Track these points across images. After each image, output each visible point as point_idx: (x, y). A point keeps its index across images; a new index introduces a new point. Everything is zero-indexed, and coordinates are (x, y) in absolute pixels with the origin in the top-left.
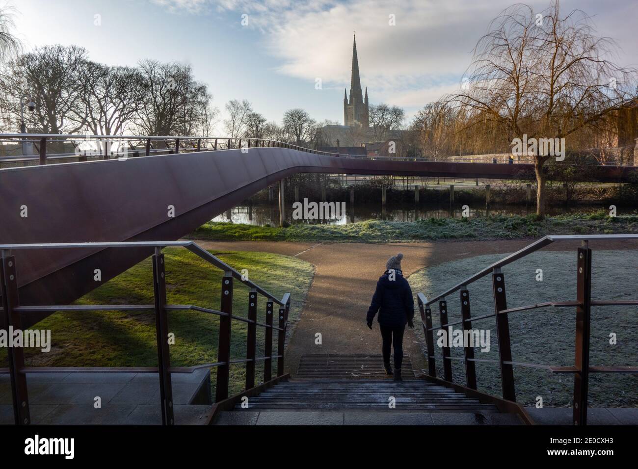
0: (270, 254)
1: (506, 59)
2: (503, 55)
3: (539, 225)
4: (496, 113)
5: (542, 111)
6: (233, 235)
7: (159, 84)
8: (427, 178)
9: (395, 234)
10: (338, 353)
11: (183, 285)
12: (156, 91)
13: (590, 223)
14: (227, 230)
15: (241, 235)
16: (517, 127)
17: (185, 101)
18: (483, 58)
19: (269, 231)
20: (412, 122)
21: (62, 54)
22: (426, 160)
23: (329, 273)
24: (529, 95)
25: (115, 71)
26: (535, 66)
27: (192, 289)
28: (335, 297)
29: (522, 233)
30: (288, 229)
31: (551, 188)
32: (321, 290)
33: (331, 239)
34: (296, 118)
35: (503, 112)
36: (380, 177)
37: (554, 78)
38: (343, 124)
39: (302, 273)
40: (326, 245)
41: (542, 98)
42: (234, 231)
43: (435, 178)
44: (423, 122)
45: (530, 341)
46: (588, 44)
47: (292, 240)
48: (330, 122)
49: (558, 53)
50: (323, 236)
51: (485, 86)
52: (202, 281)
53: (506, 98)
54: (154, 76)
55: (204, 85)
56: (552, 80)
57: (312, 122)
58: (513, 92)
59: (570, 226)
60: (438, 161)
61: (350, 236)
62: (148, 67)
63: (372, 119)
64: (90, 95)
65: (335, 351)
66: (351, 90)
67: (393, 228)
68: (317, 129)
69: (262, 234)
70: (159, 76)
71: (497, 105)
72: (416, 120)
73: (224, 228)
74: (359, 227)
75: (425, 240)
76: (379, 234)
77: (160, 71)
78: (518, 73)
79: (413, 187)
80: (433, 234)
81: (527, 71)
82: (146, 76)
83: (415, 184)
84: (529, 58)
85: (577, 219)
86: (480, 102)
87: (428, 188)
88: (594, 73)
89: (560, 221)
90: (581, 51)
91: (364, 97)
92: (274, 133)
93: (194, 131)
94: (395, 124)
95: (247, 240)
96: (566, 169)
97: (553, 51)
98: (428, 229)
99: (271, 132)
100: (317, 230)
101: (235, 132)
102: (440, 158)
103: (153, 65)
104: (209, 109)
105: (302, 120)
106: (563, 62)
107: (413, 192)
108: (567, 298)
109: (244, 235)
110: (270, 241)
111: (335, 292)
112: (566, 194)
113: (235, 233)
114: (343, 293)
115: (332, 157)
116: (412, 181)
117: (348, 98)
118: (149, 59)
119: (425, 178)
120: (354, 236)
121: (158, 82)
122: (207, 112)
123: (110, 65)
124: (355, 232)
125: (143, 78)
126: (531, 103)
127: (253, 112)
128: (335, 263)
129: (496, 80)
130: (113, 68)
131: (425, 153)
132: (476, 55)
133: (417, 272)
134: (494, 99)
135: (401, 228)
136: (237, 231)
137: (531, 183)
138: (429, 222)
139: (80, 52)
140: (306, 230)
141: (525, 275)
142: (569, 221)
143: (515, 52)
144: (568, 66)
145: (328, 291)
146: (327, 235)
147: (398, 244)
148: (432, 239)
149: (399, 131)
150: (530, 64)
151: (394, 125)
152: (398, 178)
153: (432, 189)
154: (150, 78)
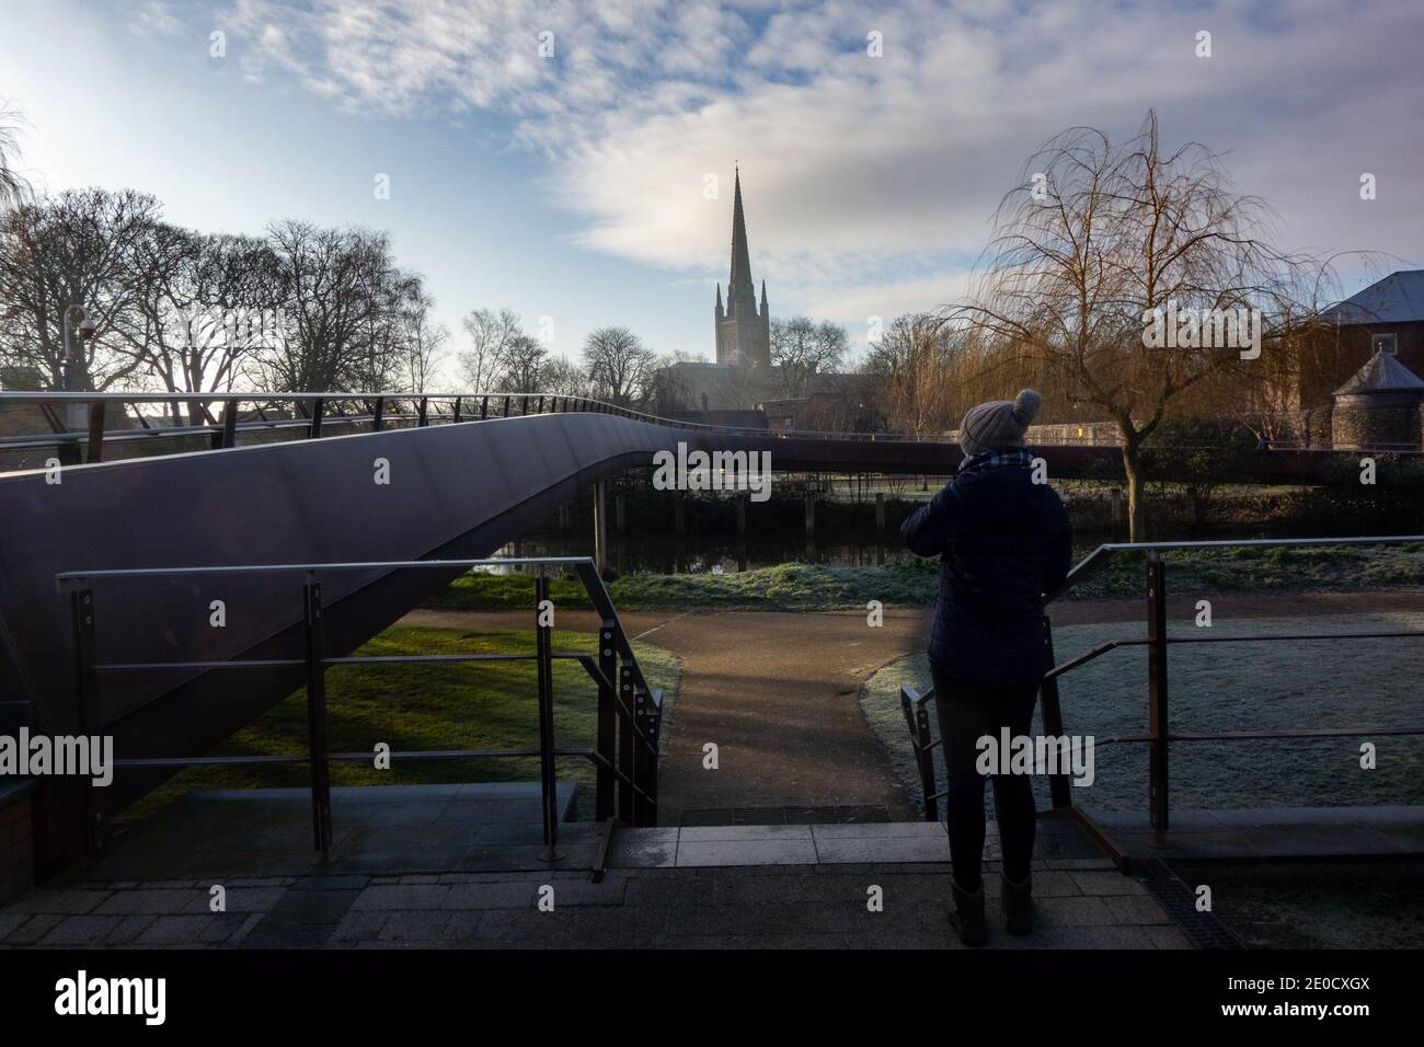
0: (584, 634)
1: (1058, 235)
2: (1052, 226)
3: (1134, 570)
4: (1043, 344)
5: (1133, 338)
6: (496, 599)
7: (312, 274)
8: (901, 476)
9: (840, 593)
10: (752, 806)
11: (415, 694)
12: (306, 288)
13: (1237, 565)
14: (485, 588)
15: (514, 597)
16: (1084, 371)
17: (372, 312)
18: (1013, 232)
19: (574, 589)
20: (866, 356)
21: (102, 209)
22: (899, 438)
23: (713, 670)
24: (1106, 307)
25: (215, 245)
26: (1117, 249)
27: (437, 701)
28: (732, 712)
29: (1101, 587)
30: (614, 584)
31: (1162, 497)
32: (699, 699)
33: (708, 604)
34: (611, 348)
35: (1058, 340)
36: (801, 476)
37: (1155, 273)
38: (712, 358)
39: (658, 670)
40: (698, 617)
41: (1132, 314)
42: (500, 589)
43: (919, 476)
44: (888, 357)
45: (1113, 779)
46: (1217, 210)
47: (623, 607)
48: (685, 355)
49: (1159, 225)
50: (690, 599)
51: (1019, 289)
52: (453, 687)
53: (1061, 312)
54: (303, 258)
55: (415, 276)
56: (1151, 278)
57: (647, 356)
58: (1075, 301)
59: (1198, 571)
60: (924, 440)
61: (748, 598)
62: (290, 237)
63: (778, 349)
64: (159, 296)
65: (745, 803)
66: (730, 287)
67: (835, 581)
68: (658, 370)
69: (561, 595)
70: (312, 255)
71: (1042, 327)
72: (873, 351)
73: (478, 584)
74: (766, 579)
75: (904, 605)
76: (809, 591)
77: (316, 246)
78: (1083, 264)
79: (872, 495)
80: (919, 591)
81: (1101, 261)
82: (286, 256)
83: (875, 489)
84: (1106, 234)
85: (1210, 557)
86: (1008, 322)
87: (904, 500)
88: (1232, 266)
89: (1176, 562)
90: (1204, 221)
91: (758, 301)
92: (564, 380)
93: (389, 375)
94: (827, 360)
95: (528, 609)
96: (1192, 456)
97: (1150, 221)
98: (910, 581)
99: (557, 377)
100: (677, 586)
101: (483, 378)
102: (926, 434)
103: (301, 231)
104: (426, 327)
105: (625, 352)
106: (1169, 243)
107: (872, 507)
108: (1183, 703)
109: (521, 597)
110: (578, 609)
111: (730, 704)
112: (1193, 508)
113: (502, 593)
114: (746, 705)
115: (698, 432)
116: (869, 483)
117: (725, 304)
118: (292, 218)
119: (896, 476)
120: (754, 598)
121: (310, 269)
122: (421, 334)
123: (205, 232)
124: (757, 589)
125: (278, 261)
126: (1112, 321)
127: (524, 334)
128: (722, 650)
129: (1040, 276)
130: (212, 238)
131: (895, 425)
132: (999, 226)
133: (891, 663)
134: (1036, 316)
135: (853, 580)
136: (507, 590)
137: (1120, 487)
138: (910, 567)
139: (145, 203)
140: (653, 587)
141: (1104, 665)
142: (1194, 562)
143: (1076, 222)
144: (1182, 250)
145: (714, 701)
146: (699, 595)
147: (848, 612)
148: (918, 602)
149: (836, 376)
150: (1107, 244)
151: (825, 362)
152: (838, 478)
153: (912, 500)
154: (294, 260)
